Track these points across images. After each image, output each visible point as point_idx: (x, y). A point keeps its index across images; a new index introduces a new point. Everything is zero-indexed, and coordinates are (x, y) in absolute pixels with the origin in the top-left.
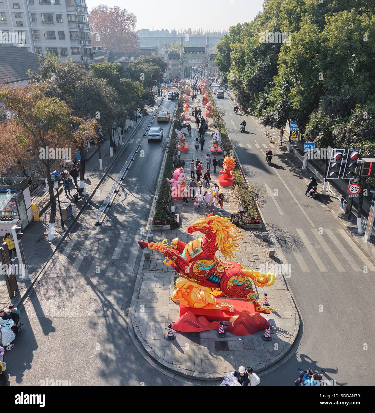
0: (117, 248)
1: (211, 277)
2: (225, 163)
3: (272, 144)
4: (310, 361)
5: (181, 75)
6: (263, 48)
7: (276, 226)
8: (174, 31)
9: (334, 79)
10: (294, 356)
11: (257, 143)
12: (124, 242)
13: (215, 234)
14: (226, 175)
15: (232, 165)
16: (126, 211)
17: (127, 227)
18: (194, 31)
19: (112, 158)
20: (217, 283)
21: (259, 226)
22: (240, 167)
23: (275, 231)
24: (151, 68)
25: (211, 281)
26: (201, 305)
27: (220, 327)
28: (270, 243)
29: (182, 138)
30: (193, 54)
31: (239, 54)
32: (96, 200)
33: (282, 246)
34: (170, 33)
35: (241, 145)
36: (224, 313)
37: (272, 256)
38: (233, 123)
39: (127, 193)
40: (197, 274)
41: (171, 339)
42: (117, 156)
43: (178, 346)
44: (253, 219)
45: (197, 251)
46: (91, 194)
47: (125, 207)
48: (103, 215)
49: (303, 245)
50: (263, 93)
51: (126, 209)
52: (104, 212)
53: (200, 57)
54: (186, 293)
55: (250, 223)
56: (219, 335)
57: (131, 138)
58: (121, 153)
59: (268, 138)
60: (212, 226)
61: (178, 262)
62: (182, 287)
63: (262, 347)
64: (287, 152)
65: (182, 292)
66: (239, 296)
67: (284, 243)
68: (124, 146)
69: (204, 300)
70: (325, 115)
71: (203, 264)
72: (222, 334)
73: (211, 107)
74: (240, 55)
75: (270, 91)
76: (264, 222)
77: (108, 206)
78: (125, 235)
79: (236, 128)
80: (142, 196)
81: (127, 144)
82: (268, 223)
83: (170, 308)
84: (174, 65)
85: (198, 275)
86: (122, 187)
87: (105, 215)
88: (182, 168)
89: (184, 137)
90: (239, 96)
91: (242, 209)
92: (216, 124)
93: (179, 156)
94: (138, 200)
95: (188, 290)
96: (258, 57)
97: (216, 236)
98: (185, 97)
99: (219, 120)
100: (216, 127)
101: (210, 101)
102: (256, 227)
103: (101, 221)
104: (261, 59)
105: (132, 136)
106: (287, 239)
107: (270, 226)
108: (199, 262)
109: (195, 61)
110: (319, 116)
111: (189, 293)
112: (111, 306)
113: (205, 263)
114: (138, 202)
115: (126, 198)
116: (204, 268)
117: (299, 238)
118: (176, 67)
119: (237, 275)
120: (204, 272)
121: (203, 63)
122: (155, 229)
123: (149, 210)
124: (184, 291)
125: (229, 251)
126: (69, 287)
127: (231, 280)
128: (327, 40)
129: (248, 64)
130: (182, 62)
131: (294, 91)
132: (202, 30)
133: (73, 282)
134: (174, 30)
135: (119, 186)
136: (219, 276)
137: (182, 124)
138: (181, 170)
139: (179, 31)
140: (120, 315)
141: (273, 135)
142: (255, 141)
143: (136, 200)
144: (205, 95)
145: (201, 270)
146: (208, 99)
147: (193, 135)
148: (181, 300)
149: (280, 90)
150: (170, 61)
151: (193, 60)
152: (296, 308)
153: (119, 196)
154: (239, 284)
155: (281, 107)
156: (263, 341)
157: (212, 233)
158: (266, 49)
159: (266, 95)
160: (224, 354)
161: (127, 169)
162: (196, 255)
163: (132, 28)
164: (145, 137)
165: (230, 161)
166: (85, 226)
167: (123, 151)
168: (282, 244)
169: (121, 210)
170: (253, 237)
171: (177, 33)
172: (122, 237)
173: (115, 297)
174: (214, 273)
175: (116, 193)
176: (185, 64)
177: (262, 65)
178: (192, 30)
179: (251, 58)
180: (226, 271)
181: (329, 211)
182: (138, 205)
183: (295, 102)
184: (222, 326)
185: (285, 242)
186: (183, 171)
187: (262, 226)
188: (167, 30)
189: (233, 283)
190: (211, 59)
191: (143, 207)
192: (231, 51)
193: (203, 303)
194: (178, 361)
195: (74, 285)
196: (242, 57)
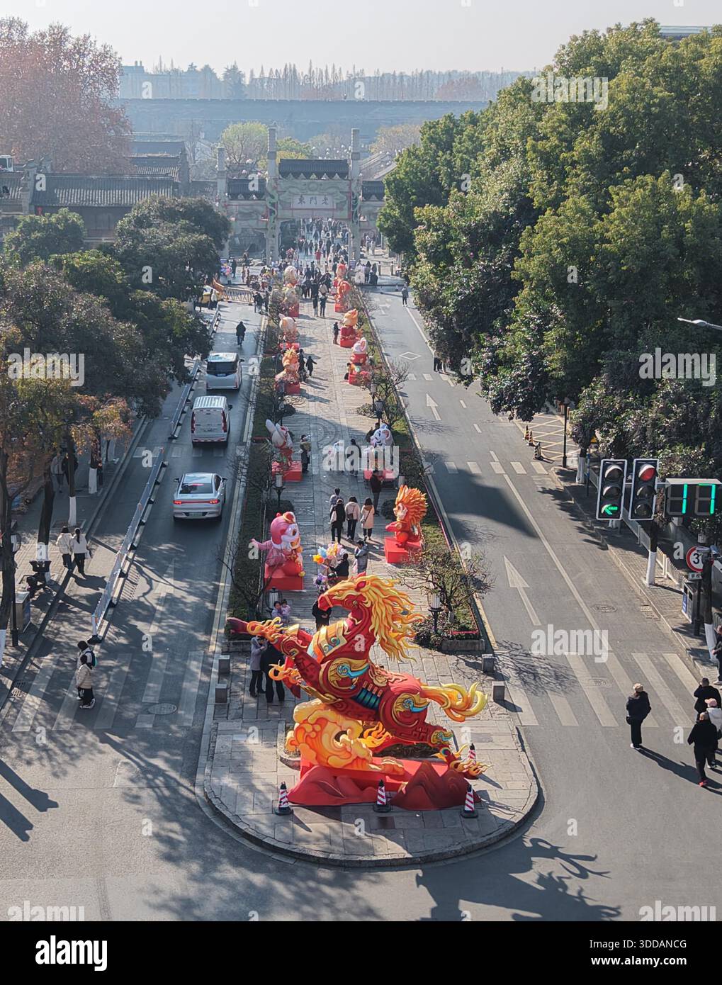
0: (150, 682)
1: (363, 695)
2: (400, 505)
3: (539, 463)
4: (548, 847)
5: (268, 247)
6: (491, 228)
7: (519, 647)
8: (233, 73)
9: (626, 317)
10: (521, 839)
11: (496, 459)
12: (164, 671)
13: (369, 609)
14: (403, 534)
15: (418, 509)
16: (158, 616)
17: (166, 646)
18: (306, 72)
19: (94, 497)
20: (373, 707)
21: (477, 646)
22: (442, 518)
23: (516, 655)
24: (184, 239)
25: (361, 703)
26: (343, 761)
27: (379, 792)
28: (498, 676)
29: (285, 443)
30: (307, 181)
31: (435, 233)
32: (78, 593)
33: (525, 682)
34: (222, 79)
35: (452, 465)
36: (387, 777)
37: (499, 697)
38: (431, 403)
39: (151, 579)
40: (335, 685)
41: (285, 813)
42: (106, 493)
43: (300, 823)
44: (464, 628)
45: (336, 642)
46: (62, 579)
47: (153, 607)
48: (102, 622)
49: (575, 682)
50: (491, 336)
51: (155, 610)
52: (104, 618)
53: (331, 190)
54: (313, 735)
55: (457, 637)
56: (377, 808)
57: (136, 444)
58: (116, 484)
59: (531, 445)
60: (364, 595)
61: (300, 661)
62: (305, 721)
63: (460, 825)
64: (577, 483)
65: (306, 732)
66: (415, 735)
67: (532, 678)
68: (121, 468)
69: (349, 750)
70: (613, 390)
71: (347, 666)
72: (384, 805)
73: (365, 356)
74: (438, 236)
75: (506, 331)
76: (492, 639)
77: (111, 605)
78: (165, 661)
79: (438, 418)
80: (191, 584)
81: (127, 462)
82: (500, 641)
83: (279, 773)
84: (246, 216)
85: (338, 687)
86: (135, 565)
87: (106, 623)
88: (291, 513)
89: (290, 440)
90: (439, 337)
91: (436, 602)
92: (379, 406)
93: (279, 490)
94: (184, 594)
95: (318, 728)
96: (479, 249)
97: (371, 614)
98: (285, 323)
99: (387, 394)
100: (379, 416)
101: (363, 339)
102: (470, 648)
103: (101, 634)
104: (487, 252)
105: (138, 439)
106: (540, 671)
107: (505, 647)
108: (338, 661)
109: (314, 201)
110: (600, 392)
111: (319, 734)
112: (158, 772)
113: (350, 663)
114: (183, 597)
115: (151, 589)
116: (350, 672)
117: (568, 668)
118: (253, 223)
119: (412, 691)
120: (347, 681)
121: (341, 209)
122: (231, 649)
123: (212, 613)
124: (308, 728)
125: (396, 644)
126: (64, 746)
127: (399, 700)
128: (604, 240)
129: (458, 260)
130: (273, 205)
131: (551, 336)
132: (337, 71)
133: (72, 738)
134: (235, 68)
135: (128, 563)
136: (377, 693)
137: (281, 407)
138: (289, 517)
139: (252, 72)
140: (179, 784)
141: (543, 438)
142: (492, 452)
143: (178, 594)
144: (347, 317)
145: (344, 676)
146: (355, 327)
147: (314, 436)
148: (303, 747)
149: (523, 333)
150: (235, 202)
151: (307, 199)
152: (535, 775)
153: (131, 585)
154: (415, 710)
155: (527, 370)
156: (463, 819)
157: (363, 607)
158: (499, 228)
159: (496, 341)
160: (386, 832)
161: (141, 523)
162: (334, 649)
163: (105, 94)
164: (174, 441)
165: (414, 498)
166: (68, 644)
167: (119, 479)
168: (528, 680)
169: (145, 613)
170: (462, 665)
171: (247, 81)
172: (158, 663)
173: (167, 760)
174: (367, 687)
175: (122, 579)
176: (280, 213)
177: (488, 266)
178: (299, 71)
179: (464, 249)
180: (390, 684)
181: (655, 619)
182: (185, 604)
183: (554, 362)
184: (383, 788)
185: (535, 675)
186: (294, 520)
187: (484, 645)
188: (207, 69)
189: (403, 707)
190: (367, 197)
191: (197, 607)
192: (415, 224)
193: (347, 755)
194: (300, 840)
195: (74, 743)
196: (444, 242)
